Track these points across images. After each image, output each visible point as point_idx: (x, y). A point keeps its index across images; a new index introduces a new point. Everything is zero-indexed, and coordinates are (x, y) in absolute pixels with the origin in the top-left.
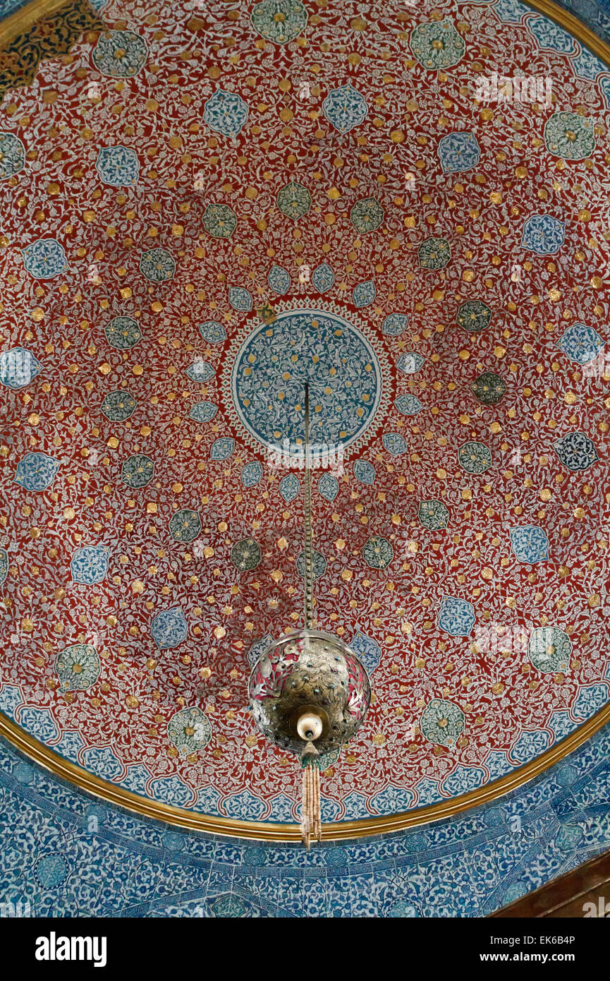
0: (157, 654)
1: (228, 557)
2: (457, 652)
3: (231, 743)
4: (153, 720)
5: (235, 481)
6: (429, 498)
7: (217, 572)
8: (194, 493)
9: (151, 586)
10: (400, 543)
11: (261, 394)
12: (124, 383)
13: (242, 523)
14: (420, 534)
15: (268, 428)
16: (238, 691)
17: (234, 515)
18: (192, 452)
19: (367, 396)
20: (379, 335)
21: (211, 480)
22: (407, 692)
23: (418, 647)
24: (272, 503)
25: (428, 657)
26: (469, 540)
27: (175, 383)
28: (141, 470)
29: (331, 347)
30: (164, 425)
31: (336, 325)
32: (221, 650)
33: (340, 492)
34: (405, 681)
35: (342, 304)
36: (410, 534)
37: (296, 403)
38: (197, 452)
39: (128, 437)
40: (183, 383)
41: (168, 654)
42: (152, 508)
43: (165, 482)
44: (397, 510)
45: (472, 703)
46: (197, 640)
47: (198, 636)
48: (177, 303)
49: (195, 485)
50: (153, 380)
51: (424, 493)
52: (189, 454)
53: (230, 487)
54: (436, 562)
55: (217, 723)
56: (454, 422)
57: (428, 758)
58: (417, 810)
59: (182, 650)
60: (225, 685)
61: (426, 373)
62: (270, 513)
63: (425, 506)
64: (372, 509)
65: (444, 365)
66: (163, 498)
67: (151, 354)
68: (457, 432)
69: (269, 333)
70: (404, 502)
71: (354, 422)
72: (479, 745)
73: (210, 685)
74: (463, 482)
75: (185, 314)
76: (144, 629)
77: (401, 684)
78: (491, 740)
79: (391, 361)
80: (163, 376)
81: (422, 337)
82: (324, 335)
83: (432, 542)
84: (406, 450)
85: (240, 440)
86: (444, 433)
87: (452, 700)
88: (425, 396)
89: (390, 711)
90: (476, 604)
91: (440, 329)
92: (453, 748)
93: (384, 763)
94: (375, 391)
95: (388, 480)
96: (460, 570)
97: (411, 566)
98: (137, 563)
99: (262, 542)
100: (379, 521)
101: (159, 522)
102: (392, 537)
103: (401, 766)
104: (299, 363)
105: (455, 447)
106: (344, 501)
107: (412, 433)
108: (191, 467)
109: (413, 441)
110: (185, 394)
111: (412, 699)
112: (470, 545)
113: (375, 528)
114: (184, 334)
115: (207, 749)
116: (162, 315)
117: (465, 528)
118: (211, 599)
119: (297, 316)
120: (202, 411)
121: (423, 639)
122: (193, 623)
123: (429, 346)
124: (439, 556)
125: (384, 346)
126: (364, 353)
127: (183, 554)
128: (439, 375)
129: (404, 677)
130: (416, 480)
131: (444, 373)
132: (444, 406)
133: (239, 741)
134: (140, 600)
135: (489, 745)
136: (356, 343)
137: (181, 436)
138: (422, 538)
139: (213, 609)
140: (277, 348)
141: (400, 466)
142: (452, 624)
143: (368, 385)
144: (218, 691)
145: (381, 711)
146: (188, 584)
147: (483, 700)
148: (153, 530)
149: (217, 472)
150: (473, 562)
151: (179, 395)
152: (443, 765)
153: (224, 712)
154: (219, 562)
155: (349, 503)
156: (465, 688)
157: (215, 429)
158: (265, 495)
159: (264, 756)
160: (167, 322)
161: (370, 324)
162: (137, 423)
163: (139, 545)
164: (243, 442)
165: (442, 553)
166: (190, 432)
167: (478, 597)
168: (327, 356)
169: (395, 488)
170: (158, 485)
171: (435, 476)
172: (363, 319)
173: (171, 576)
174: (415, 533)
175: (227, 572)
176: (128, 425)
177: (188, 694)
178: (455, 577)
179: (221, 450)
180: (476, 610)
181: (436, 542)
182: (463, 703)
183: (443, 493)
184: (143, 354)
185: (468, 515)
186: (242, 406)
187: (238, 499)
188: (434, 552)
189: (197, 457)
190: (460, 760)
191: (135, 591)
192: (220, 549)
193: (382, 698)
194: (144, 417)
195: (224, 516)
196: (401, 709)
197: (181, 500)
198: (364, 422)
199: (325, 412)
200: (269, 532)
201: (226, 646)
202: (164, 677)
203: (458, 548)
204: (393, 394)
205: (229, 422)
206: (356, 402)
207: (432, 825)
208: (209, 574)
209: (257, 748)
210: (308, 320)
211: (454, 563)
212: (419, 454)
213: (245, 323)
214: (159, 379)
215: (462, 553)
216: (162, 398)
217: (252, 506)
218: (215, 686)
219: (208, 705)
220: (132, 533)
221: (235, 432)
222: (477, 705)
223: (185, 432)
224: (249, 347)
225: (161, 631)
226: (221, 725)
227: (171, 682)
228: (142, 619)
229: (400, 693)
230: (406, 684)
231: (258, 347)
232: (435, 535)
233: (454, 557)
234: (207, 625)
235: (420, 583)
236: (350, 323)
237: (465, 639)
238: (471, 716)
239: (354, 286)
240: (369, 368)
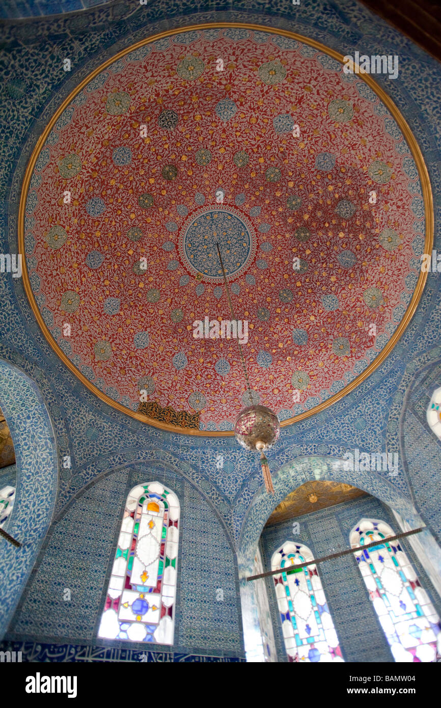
0: (360, 262)
1: (307, 243)
2: (301, 116)
3: (390, 218)
4: (388, 258)
5: (273, 253)
6: (235, 166)
7: (315, 245)
8: (286, 268)
9: (331, 273)
10: (263, 167)
11: (232, 260)
12: (254, 316)
13: (289, 242)
14: (254, 160)
15: (244, 250)
16: (365, 219)
17: (287, 247)
18: (269, 276)
19: (207, 217)
20: (180, 229)
21: (277, 263)
22: (334, 134)
23: (309, 136)
24: (275, 232)
25: (311, 129)
26: (243, 137)
27: (245, 296)
28: (285, 295)
29: (197, 244)
30: (263, 293)
31: (187, 248)
32: (349, 232)
33: (255, 205)
34: (329, 137)
35: (178, 252)
36: (256, 165)
37: (227, 244)
38: (268, 275)
39: (274, 305)
40: (243, 294)
41: (359, 257)
42: (299, 284)
43: (286, 283)
44: (249, 177)
45: (323, 99)
46: (348, 244)
47: (346, 244)
48: (215, 312)
49: (282, 269)
50: (248, 306)
51: (233, 169)
52: (270, 278)
53: (276, 254)
54: (262, 146)
55: (383, 226)
56: (194, 176)
57: (363, 114)
58: (392, 114)
59: (355, 251)
60: (364, 226)
61: (182, 201)
62: (280, 232)
63: (239, 165)
64: (254, 187)
65: (174, 196)
66: (293, 281)
67: (238, 312)
68: (198, 172)
69: (206, 271)
70: (243, 175)
71: (221, 216)
72: (343, 89)
73: (367, 233)
74: (218, 155)
75: (217, 307)
76: (351, 271)
77: (331, 138)
78: (338, 83)
79: (187, 218)
80: (244, 303)
81: (169, 214)
82: (194, 250)
83: (254, 153)
84: (220, 188)
85: (255, 259)
86: (202, 177)
87: (327, 109)
88: (192, 195)
89: (347, 140)
90: (271, 118)
91: (161, 209)
92: (352, 102)
93: (375, 136)
94: (203, 216)
95: (238, 187)
96: (260, 133)
97: (271, 156)
98: (324, 282)
99: (294, 229)
100: (258, 182)
101: (303, 279)
102: (262, 172)
103: (373, 127)
104: (211, 252)
105: (205, 168)
106: (258, 201)
107: (211, 190)
108: (275, 274)
109: (214, 187)
110: (247, 290)
111: (336, 130)
112: (245, 135)
113: (263, 181)
114: (224, 303)
115: (396, 230)
116: (222, 315)
117: (238, 142)
118: (328, 244)
119: (193, 265)
120: (251, 280)
121: (303, 136)
122: (342, 249)
123: (170, 208)
124: (259, 146)
125: (183, 225)
126: (191, 230)
127: (313, 263)
128: (179, 195)
129: (327, 138)
130: (230, 176)
131: (177, 194)
132: (191, 184)
133: (388, 214)
134: (339, 276)
135: (341, 84)
136: (189, 236)
137: (265, 284)
138: (255, 158)
139: (332, 241)
140: (210, 265)
141: (228, 186)
142: (288, 125)
143: (203, 220)
144: (368, 229)
145: (349, 144)
146: (325, 257)
147: (318, 94)
148: (307, 280)
149: (273, 262)
150: (252, 130)
151: (249, 293)
152: (363, 105)
153: (377, 224)
154: (311, 245)
155: (257, 199)
156: (317, 105)
157: (255, 272)
158: (273, 237)
159: (392, 200)
160: (223, 312)
161: (178, 236)
162: (267, 304)
163: (316, 284)
164: (255, 257)
165: (256, 146)
166: (261, 281)
167: (268, 119)
168: (202, 243)
169: (239, 183)
170: (288, 285)
171: (223, 169)
172: (178, 240)
173: (324, 265)
174: (255, 162)
175: (314, 240)
176: (269, 307)
177: (373, 243)
178: (264, 134)
179: (262, 265)
180: (275, 116)
181: (253, 151)
182: (325, 104)
183: (228, 161)
184: (240, 315)
185: (231, 145)
186: (241, 265)
187: (280, 248)
188: (258, 149)
189: (270, 273)
190: (356, 97)
191: (335, 280)
192: (305, 247)
193: (343, 145)
194: (263, 303)
195: (290, 251)
196: (344, 134)
197: (291, 273)
198: (219, 212)
199: (224, 230)
200: (288, 228)
201: (347, 230)
202: (369, 256)
203: (249, 140)
204: (200, 208)
205: (250, 267)
206: (212, 220)
207: (397, 106)
208: (317, 248)
209: (389, 204)
210: (192, 260)
211: (258, 138)
212: (218, 181)
213: (208, 283)
214: (246, 304)
215: (251, 137)
216: (253, 299)
217: (280, 241)
218: (366, 231)
219: (376, 232)
220: (312, 289)
221: (253, 263)
222: (323, 97)
223: (262, 283)
224: (216, 276)
225: (349, 263)
226: (383, 224)
227: (370, 252)
228: (347, 273)
229: (336, 137)
230: (330, 135)
231: (214, 272)
232: (250, 153)
233: (255, 140)
234: (340, 242)
235: (277, 149)
236: (183, 244)
237: (292, 115)
238: (330, 97)
239: (168, 252)
240: (196, 224)
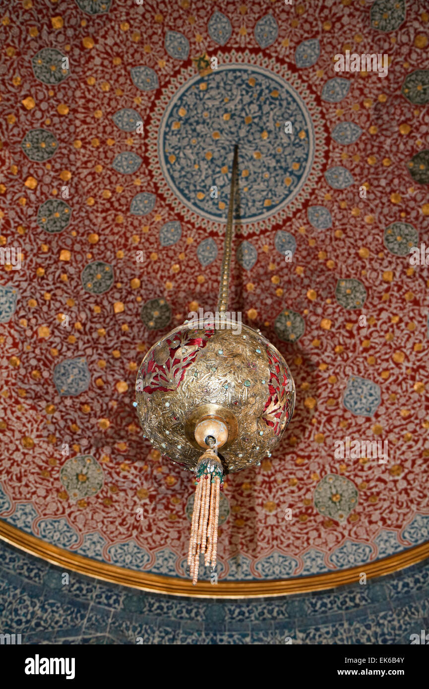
0: (57, 400)
1: (137, 315)
2: (359, 431)
3: (122, 494)
4: (46, 462)
5: (152, 239)
6: (348, 276)
7: (125, 327)
8: (110, 246)
9: (57, 333)
10: (313, 319)
11: (188, 152)
12: (48, 122)
13: (155, 282)
14: (334, 313)
15: (192, 188)
16: (134, 445)
17: (148, 273)
18: (112, 204)
19: (298, 166)
20: (318, 100)
21: (128, 235)
22: (303, 465)
23: (319, 422)
24: (188, 266)
25: (327, 433)
26: (385, 322)
27: (101, 129)
28: (58, 215)
29: (266, 108)
30: (86, 172)
31: (273, 85)
32: (121, 404)
33: (258, 261)
34: (302, 453)
35: (282, 62)
36: (325, 310)
37: (223, 165)
38: (116, 205)
39: (47, 180)
40: (108, 129)
41: (68, 402)
42: (65, 256)
43: (81, 230)
44: (313, 285)
45: (368, 481)
46: (99, 391)
47: (100, 388)
48: (110, 41)
49: (111, 238)
50: (78, 123)
51: (344, 270)
52: (108, 205)
53: (147, 244)
54: (348, 341)
55: (110, 473)
56: (385, 200)
57: (317, 530)
58: (301, 577)
59: (82, 399)
60: (122, 438)
61: (362, 146)
62: (185, 275)
63: (343, 284)
64: (289, 282)
65: (382, 139)
66: (77, 247)
67: (78, 93)
68: (386, 211)
69: (203, 86)
70: (322, 278)
71: (281, 191)
72: (371, 522)
73: (107, 436)
74: (385, 263)
75: (118, 55)
76: (46, 374)
77: (298, 456)
78: (383, 520)
79: (327, 130)
80: (88, 120)
81: (362, 106)
82: (260, 95)
83: (346, 320)
84: (330, 225)
85: (161, 197)
86: (372, 211)
87: (348, 477)
88: (357, 171)
89: (284, 481)
90: (384, 386)
91: (382, 98)
92: (343, 522)
93: (272, 530)
94: (306, 160)
95: (309, 255)
96: (372, 352)
97: (322, 343)
98: (45, 308)
99: (174, 304)
100: (294, 294)
101: (72, 270)
102: (306, 312)
103: (289, 535)
104: (231, 123)
105: (382, 227)
106: (261, 271)
107: (339, 208)
108: (109, 218)
109: (339, 216)
110: (110, 142)
111: (307, 472)
112: (385, 327)
113: (290, 302)
114: (114, 76)
115: (98, 497)
116: (93, 53)
117: (381, 310)
118: (117, 354)
119: (234, 71)
120: (126, 162)
121: (325, 415)
122: (96, 375)
123: (368, 116)
124: (351, 335)
125: (321, 112)
126: (299, 118)
127: (93, 306)
128: (375, 149)
129: (302, 450)
130: (337, 257)
131: (380, 147)
132: (375, 183)
133: (131, 493)
134: (44, 346)
135: (380, 523)
136: (293, 107)
137: (102, 186)
138: (336, 316)
139: (118, 364)
140: (210, 104)
141: (323, 241)
142: (356, 403)
143: (299, 153)
144: (114, 443)
145: (275, 481)
146: (95, 335)
147: (380, 480)
148: (65, 277)
149: (135, 228)
150: (385, 344)
151: (103, 142)
152: (331, 538)
153: (118, 464)
154: (128, 319)
155: (266, 273)
156: (363, 467)
157: (138, 182)
158: (181, 257)
159: (154, 510)
160: (98, 61)
161: (309, 87)
162: (58, 166)
163: (49, 291)
164: (164, 200)
165: (355, 332)
166: (111, 183)
167: (386, 380)
168: (260, 118)
169: (314, 263)
170: (74, 233)
171: (357, 254)
172: (303, 81)
173: (78, 325)
174: (330, 311)
175: (136, 329)
176: (49, 166)
177: (84, 442)
178: (365, 358)
179: (142, 205)
180: (382, 393)
181: (350, 321)
182: (358, 480)
183: (363, 272)
184: (70, 93)
185: (386, 296)
186: (167, 162)
187: (154, 257)
188: (347, 331)
189: (116, 210)
190: (349, 535)
191: (41, 336)
192: (131, 306)
193: (277, 468)
194: (65, 160)
195: (137, 273)
196: (295, 480)
197: (95, 251)
198: (290, 192)
199: (251, 178)
200: (182, 295)
201: (127, 400)
202: (62, 423)
203: (372, 329)
204: (324, 165)
205: (152, 177)
206: (286, 170)
207: (314, 594)
208: (117, 328)
209: (147, 501)
210: (245, 76)
211: (366, 344)
212: (344, 230)
213: (178, 72)
214: (84, 122)
215: (375, 335)
216: (85, 143)
217: (167, 267)
218: (112, 438)
219: (103, 455)
220: (43, 278)
221: (157, 188)
222: (372, 484)
223: (106, 181)
224: (181, 99)
225: (63, 378)
226: (115, 475)
227: (69, 428)
228: (45, 365)
229: (296, 465)
230: (303, 457)
231: (190, 100)
232: (350, 313)
233: (366, 338)
234: (110, 378)
235: (328, 360)
236: (288, 83)
237: (368, 420)
239: (298, 43)
240: (303, 135)
